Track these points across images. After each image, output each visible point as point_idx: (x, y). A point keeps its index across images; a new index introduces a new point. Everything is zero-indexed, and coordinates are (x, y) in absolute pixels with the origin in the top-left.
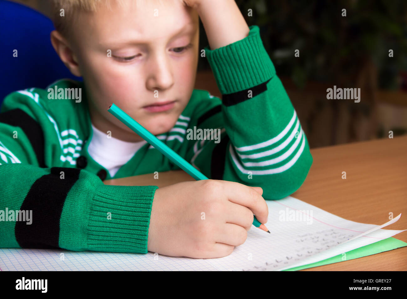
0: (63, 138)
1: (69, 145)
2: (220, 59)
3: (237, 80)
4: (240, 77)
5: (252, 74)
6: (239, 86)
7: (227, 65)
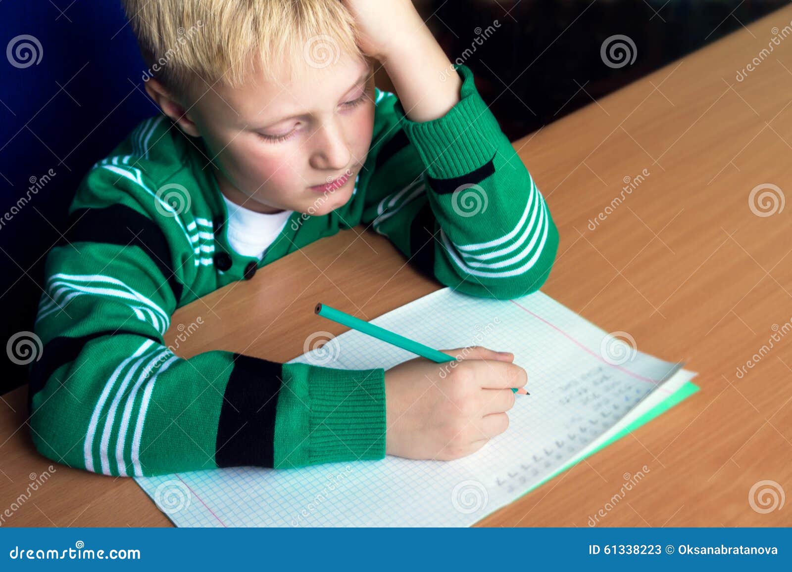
0: (192, 234)
1: (201, 241)
2: (424, 137)
3: (452, 164)
4: (457, 160)
5: (473, 153)
6: (455, 171)
7: (436, 145)
